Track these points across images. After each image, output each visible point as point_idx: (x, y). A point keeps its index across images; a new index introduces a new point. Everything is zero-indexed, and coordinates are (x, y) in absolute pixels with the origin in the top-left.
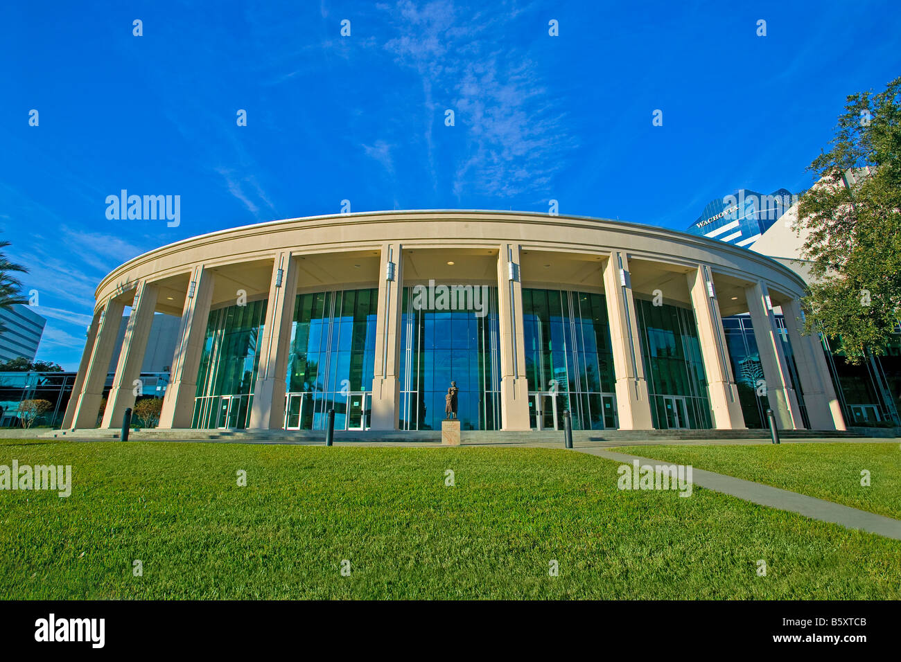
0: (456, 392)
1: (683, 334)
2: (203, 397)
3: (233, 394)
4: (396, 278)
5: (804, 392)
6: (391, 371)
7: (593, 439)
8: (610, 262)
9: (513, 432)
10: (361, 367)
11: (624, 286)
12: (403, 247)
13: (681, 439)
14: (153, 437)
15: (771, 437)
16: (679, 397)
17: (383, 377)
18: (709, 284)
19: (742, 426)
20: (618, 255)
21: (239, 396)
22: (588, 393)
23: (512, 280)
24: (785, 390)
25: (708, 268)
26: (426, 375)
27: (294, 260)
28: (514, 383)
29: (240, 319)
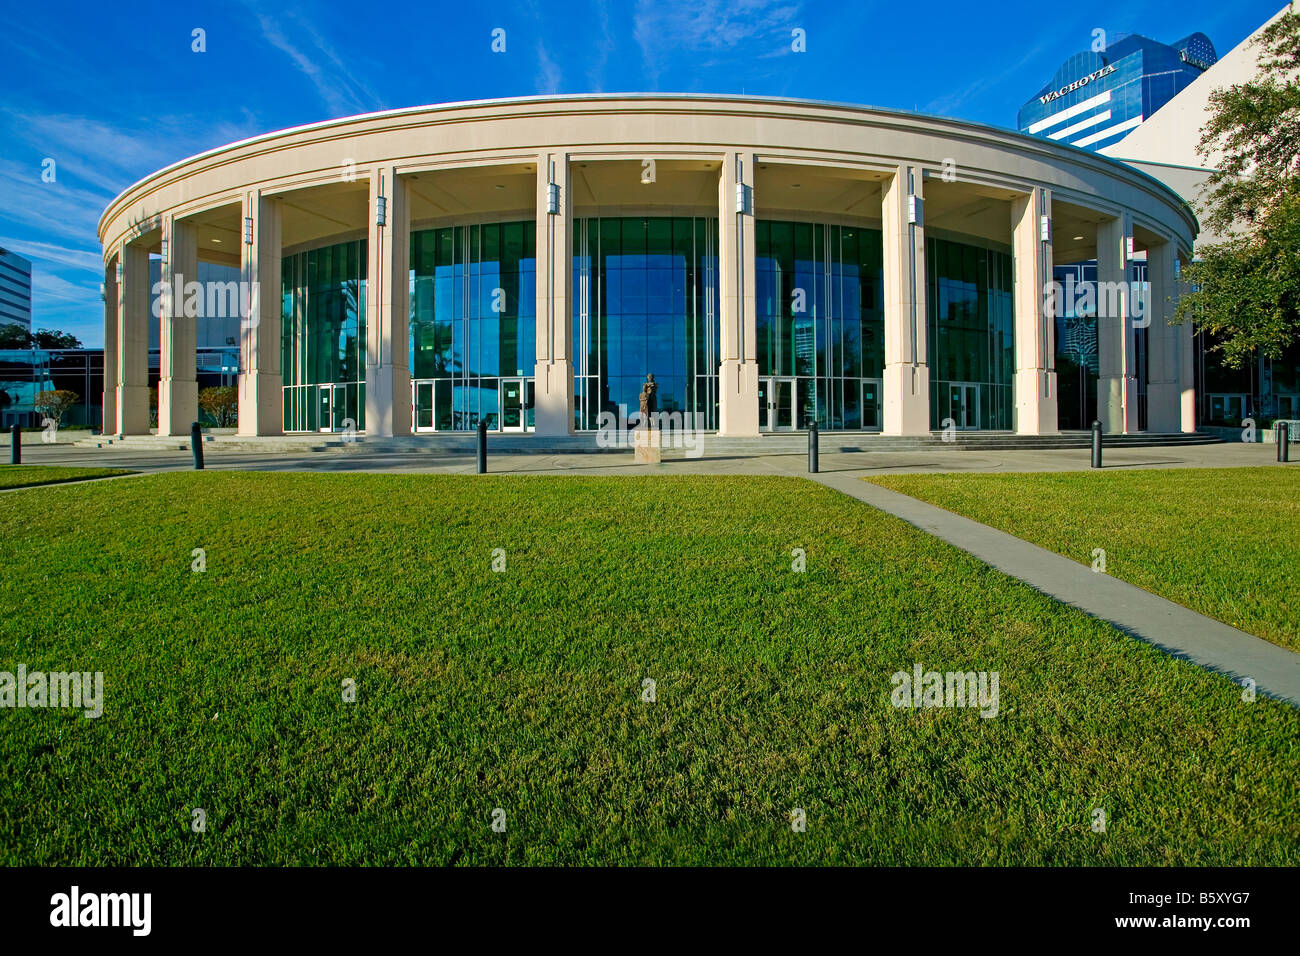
0: (654, 389)
1: (991, 287)
2: (292, 387)
3: (335, 381)
4: (562, 210)
5: (1150, 380)
6: (560, 351)
7: (845, 450)
8: (895, 183)
9: (735, 439)
10: (514, 336)
11: (913, 224)
12: (572, 158)
13: (967, 449)
14: (235, 448)
15: (1091, 447)
16: (971, 385)
17: (549, 362)
18: (1045, 220)
19: (1053, 430)
20: (909, 172)
21: (344, 385)
22: (843, 378)
23: (742, 213)
24: (1124, 380)
25: (1048, 193)
26: (610, 347)
27: (402, 181)
28: (739, 370)
29: (329, 267)
